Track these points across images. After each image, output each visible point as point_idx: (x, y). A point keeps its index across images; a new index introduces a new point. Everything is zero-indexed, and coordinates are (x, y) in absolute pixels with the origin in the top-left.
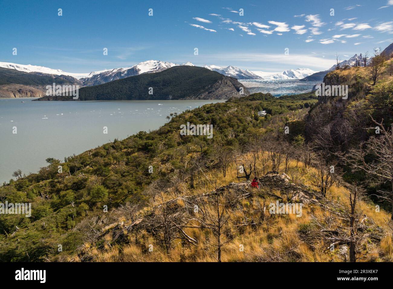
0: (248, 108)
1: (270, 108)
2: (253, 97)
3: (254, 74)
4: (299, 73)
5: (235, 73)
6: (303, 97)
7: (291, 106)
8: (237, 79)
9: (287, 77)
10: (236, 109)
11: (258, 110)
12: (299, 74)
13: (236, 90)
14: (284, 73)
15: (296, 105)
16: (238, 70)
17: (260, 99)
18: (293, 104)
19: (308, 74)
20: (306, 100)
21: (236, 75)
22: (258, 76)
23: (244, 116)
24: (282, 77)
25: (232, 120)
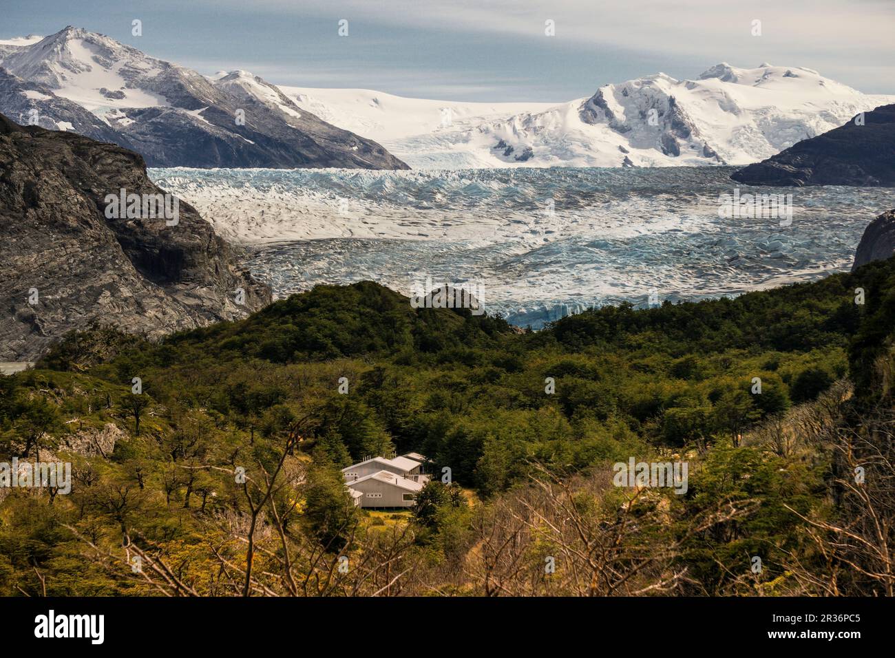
0: (241, 425)
1: (468, 424)
2: (302, 326)
3: (307, 116)
4: (730, 107)
5: (117, 104)
6: (777, 318)
7: (671, 404)
8: (138, 161)
9: (625, 144)
10: (115, 432)
11: (343, 450)
12: (730, 121)
13: (128, 267)
14: (586, 106)
15: (715, 397)
16: (154, 73)
17: (372, 348)
18: (683, 385)
19: (812, 123)
20: (805, 347)
21: (126, 122)
22: (346, 137)
23: (196, 501)
24: (579, 150)
25: (61, 546)
